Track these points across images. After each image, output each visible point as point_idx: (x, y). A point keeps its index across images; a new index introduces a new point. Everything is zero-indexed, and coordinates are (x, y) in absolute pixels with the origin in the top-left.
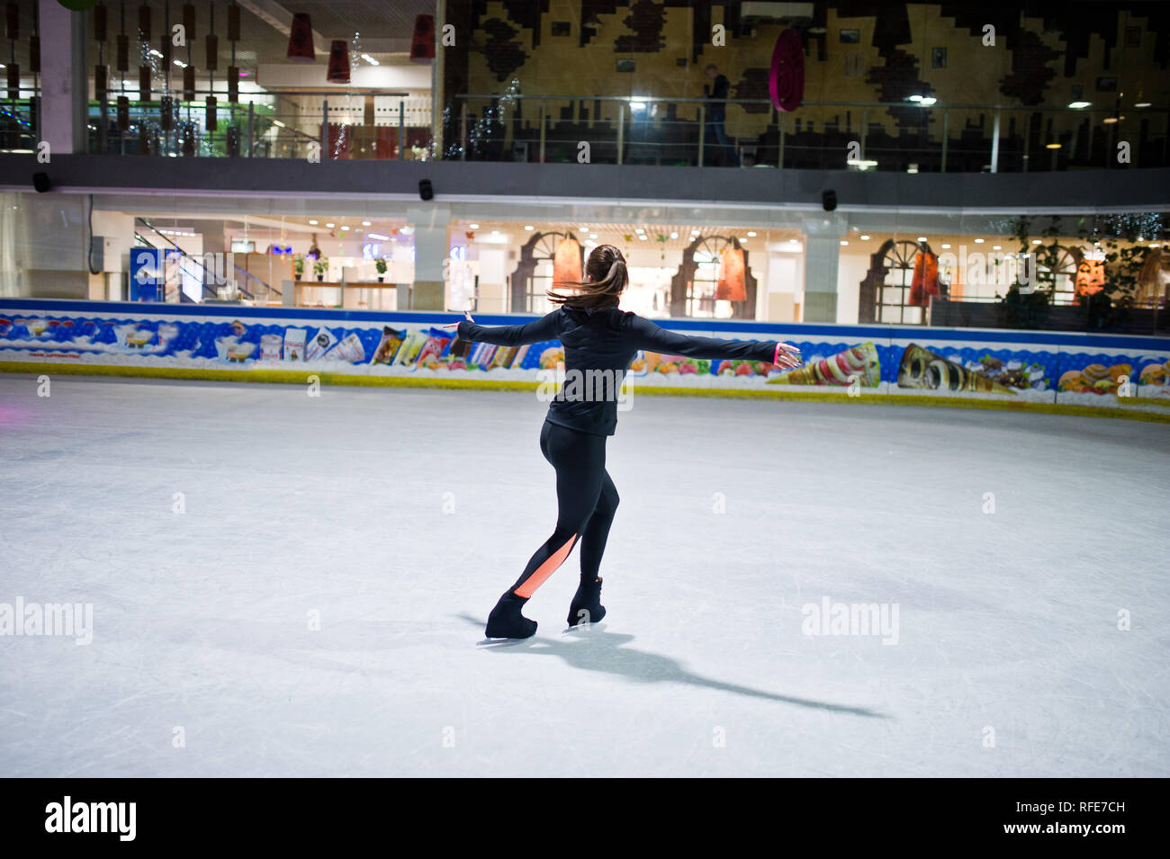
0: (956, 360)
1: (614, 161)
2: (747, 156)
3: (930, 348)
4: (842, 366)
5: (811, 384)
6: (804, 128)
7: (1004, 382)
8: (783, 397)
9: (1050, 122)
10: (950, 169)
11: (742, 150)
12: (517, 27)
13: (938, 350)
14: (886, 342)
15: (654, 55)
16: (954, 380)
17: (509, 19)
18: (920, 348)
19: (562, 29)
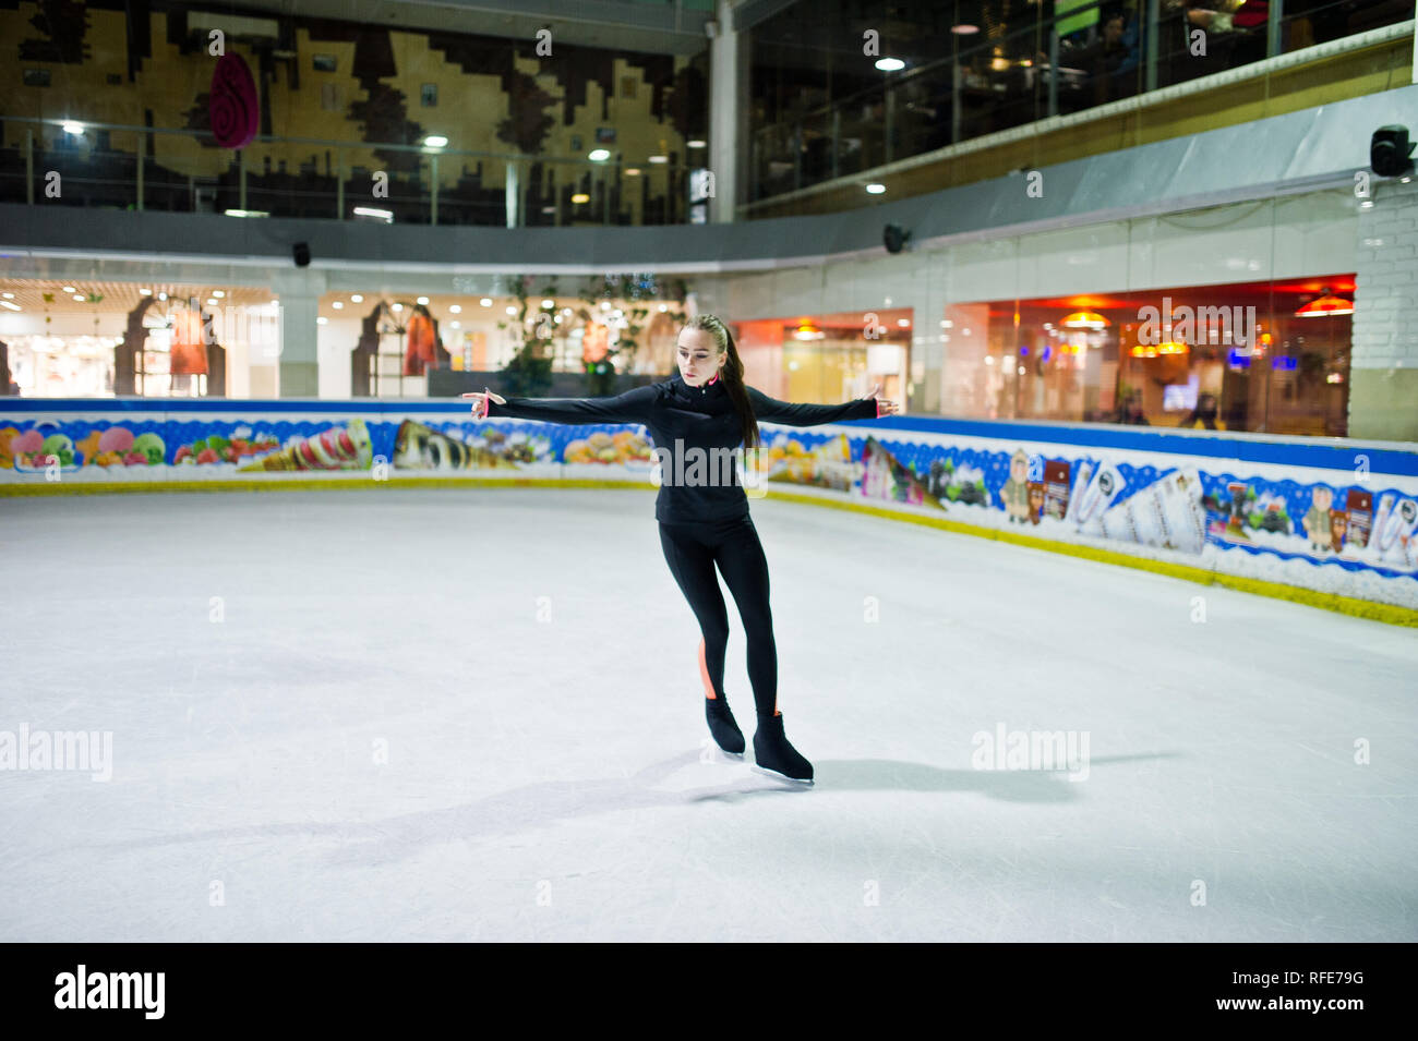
0: (456, 435)
1: (22, 199)
2: (204, 199)
3: (427, 423)
4: (327, 447)
5: (291, 470)
6: (275, 167)
7: (509, 457)
8: (258, 487)
9: (551, 173)
10: (442, 221)
11: (198, 192)
13: (435, 426)
14: (377, 418)
15: (75, 67)
16: (455, 456)
18: (415, 424)
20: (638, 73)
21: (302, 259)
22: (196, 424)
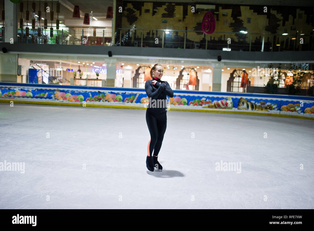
0: (253, 102)
1: (161, 47)
3: (246, 99)
4: (222, 103)
5: (214, 108)
6: (212, 39)
7: (266, 108)
8: (207, 111)
9: (278, 38)
10: (252, 50)
11: (196, 45)
12: (135, 10)
13: (248, 99)
14: (234, 97)
15: (172, 19)
16: (252, 107)
17: (133, 8)
18: (243, 99)
19: (147, 11)
20: (303, 12)
22: (194, 96)
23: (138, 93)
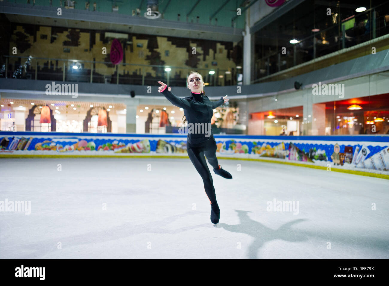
0: (173, 144)
1: (62, 80)
2: (108, 81)
3: (165, 140)
4: (138, 147)
5: (128, 153)
6: (126, 73)
8: (119, 157)
11: (106, 79)
12: (28, 35)
13: (167, 141)
14: (152, 139)
15: (76, 47)
16: (173, 150)
17: (25, 32)
18: (162, 141)
19: (44, 37)
20: (223, 47)
21: (133, 95)
22: (103, 140)
23: (31, 138)
